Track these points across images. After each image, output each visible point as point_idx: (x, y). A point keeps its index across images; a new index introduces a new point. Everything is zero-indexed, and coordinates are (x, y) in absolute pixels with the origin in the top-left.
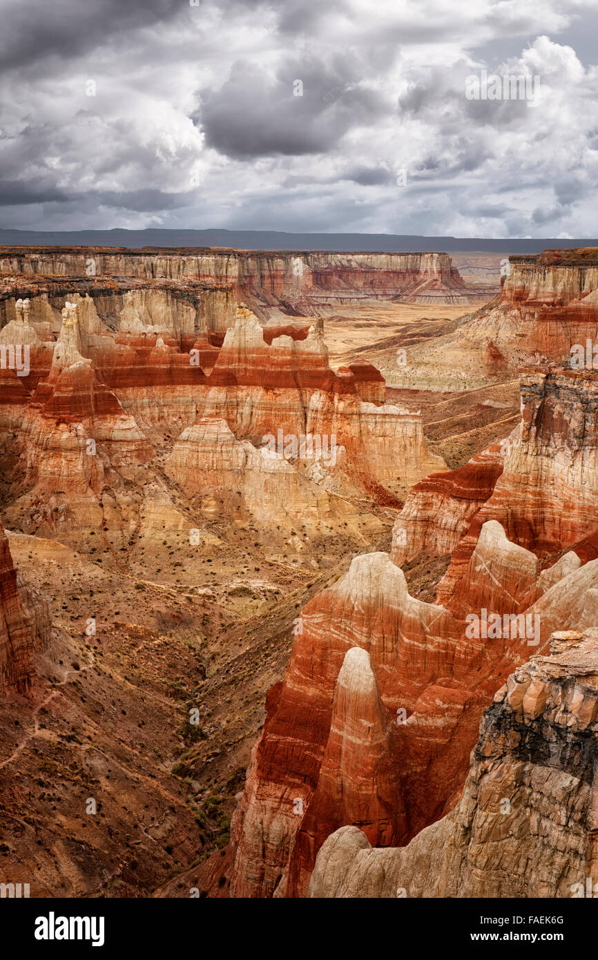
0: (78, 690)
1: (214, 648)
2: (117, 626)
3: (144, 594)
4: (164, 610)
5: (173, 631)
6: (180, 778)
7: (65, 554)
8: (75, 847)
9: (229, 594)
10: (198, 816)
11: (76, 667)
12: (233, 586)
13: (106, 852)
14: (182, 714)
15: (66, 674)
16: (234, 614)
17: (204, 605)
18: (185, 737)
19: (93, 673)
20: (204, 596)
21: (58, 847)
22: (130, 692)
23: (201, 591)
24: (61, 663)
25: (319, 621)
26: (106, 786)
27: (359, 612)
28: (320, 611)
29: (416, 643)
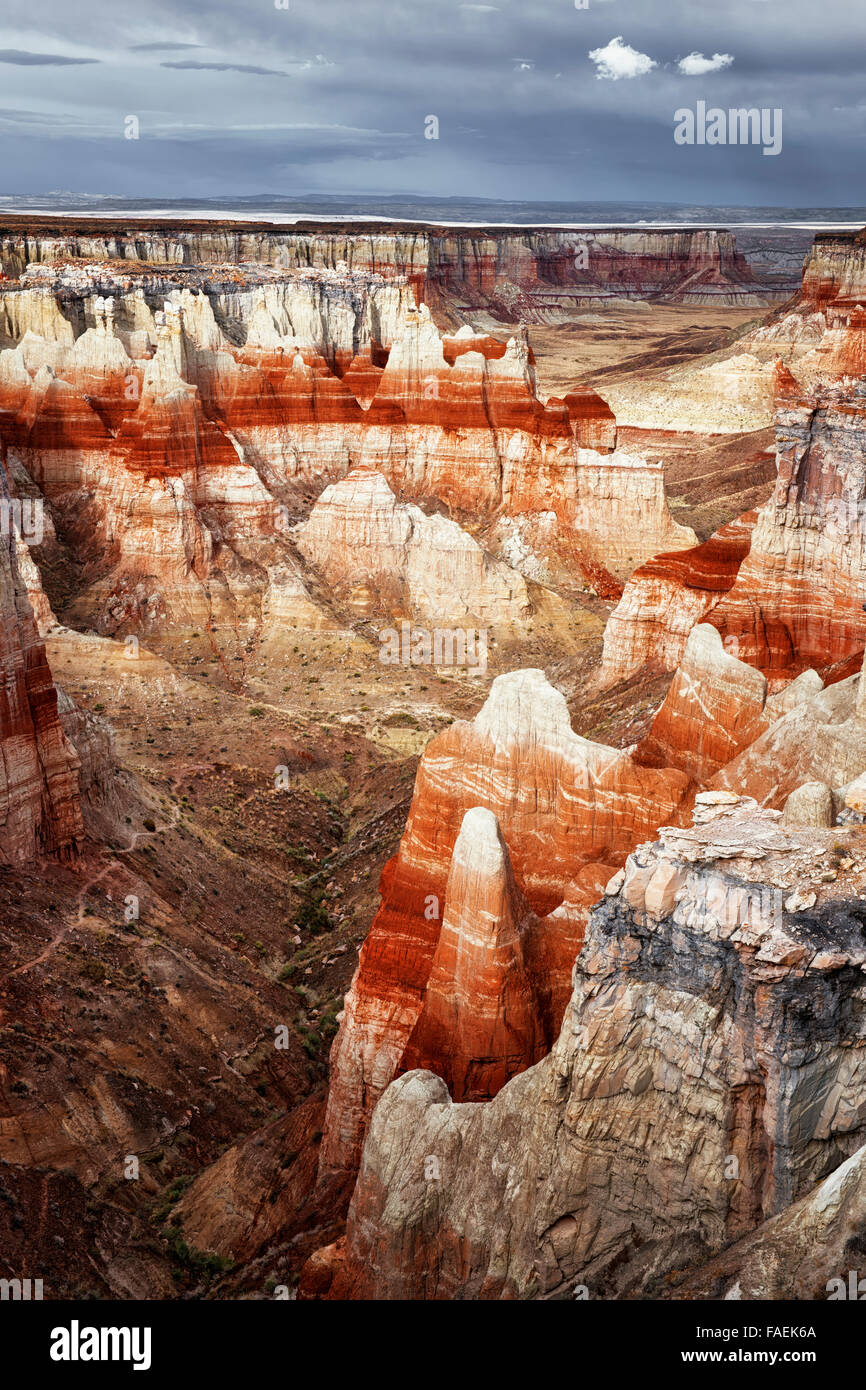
0: (153, 861)
1: (358, 800)
2: (219, 768)
3: (263, 723)
4: (289, 746)
5: (301, 776)
6: (288, 987)
7: (152, 663)
8: (121, 1086)
9: (385, 723)
10: (306, 1042)
11: (151, 827)
12: (389, 712)
13: (170, 1093)
14: (301, 895)
15: (134, 837)
16: (389, 752)
17: (347, 739)
18: (302, 927)
19: (174, 835)
20: (349, 725)
21: (99, 1085)
22: (227, 864)
23: (345, 719)
24: (129, 821)
25: (446, 767)
26: (174, 998)
27: (501, 756)
28: (450, 754)
29: (581, 801)
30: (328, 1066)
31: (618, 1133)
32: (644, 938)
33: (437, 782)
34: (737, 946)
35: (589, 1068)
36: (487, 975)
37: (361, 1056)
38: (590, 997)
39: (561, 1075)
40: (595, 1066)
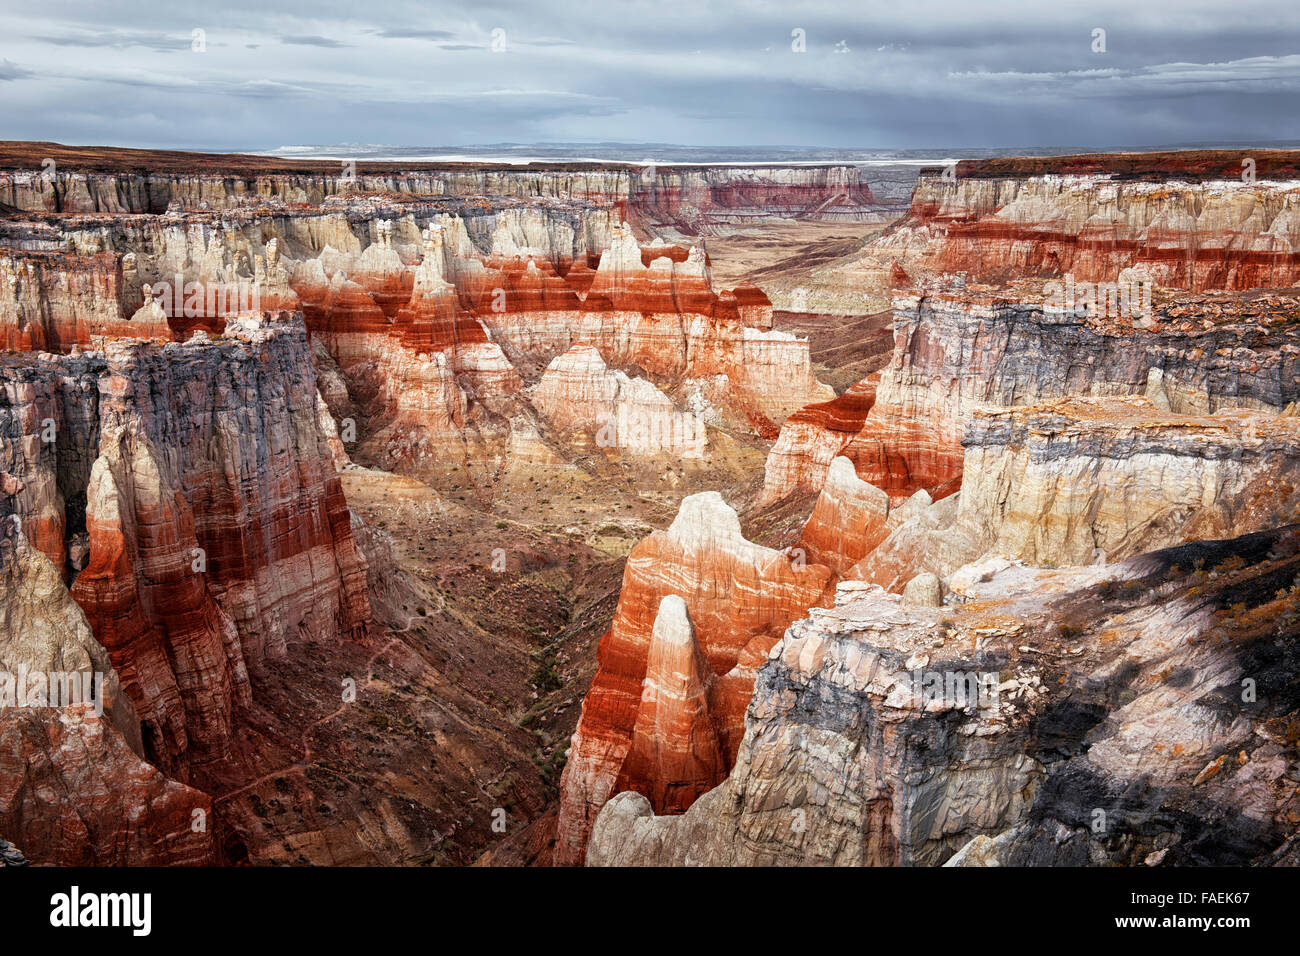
0: (424, 638)
1: (580, 590)
2: (474, 568)
3: (507, 534)
4: (527, 551)
5: (536, 573)
6: (529, 731)
7: (422, 490)
8: (402, 807)
9: (600, 533)
10: (542, 772)
11: (423, 613)
12: (603, 525)
13: (438, 811)
14: (537, 662)
15: (410, 620)
16: (603, 554)
17: (571, 545)
18: (539, 686)
19: (440, 618)
20: (572, 535)
21: (384, 806)
22: (480, 639)
23: (569, 530)
24: (405, 608)
25: (648, 565)
26: (441, 740)
27: (689, 556)
28: (649, 555)
29: (749, 589)
30: (559, 789)
31: (781, 837)
32: (798, 691)
33: (639, 576)
34: (869, 696)
35: (758, 788)
36: (681, 720)
37: (584, 782)
38: (758, 735)
39: (737, 794)
40: (763, 787)
